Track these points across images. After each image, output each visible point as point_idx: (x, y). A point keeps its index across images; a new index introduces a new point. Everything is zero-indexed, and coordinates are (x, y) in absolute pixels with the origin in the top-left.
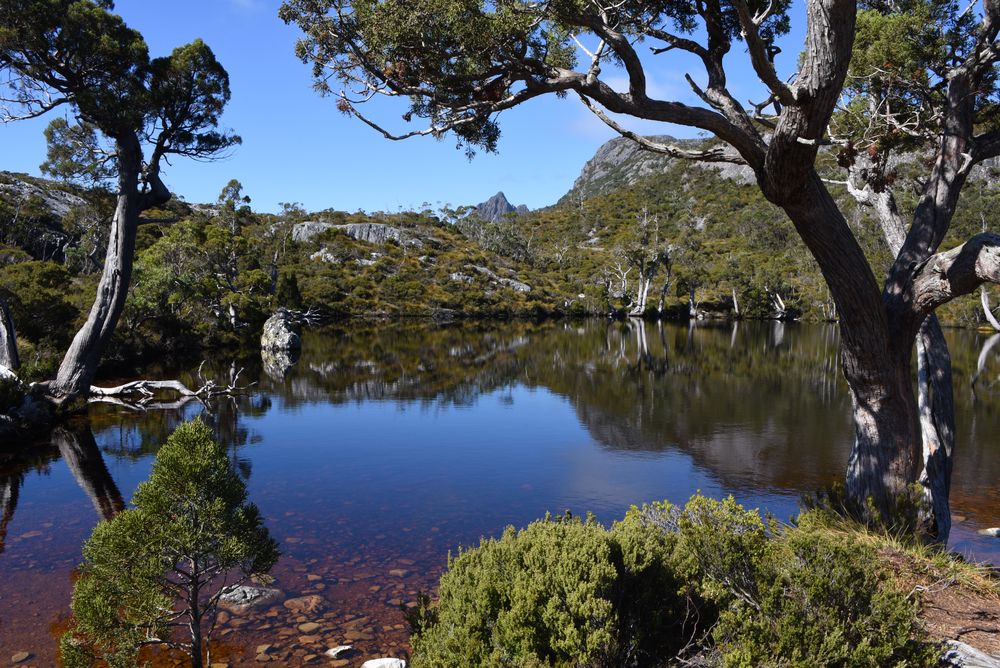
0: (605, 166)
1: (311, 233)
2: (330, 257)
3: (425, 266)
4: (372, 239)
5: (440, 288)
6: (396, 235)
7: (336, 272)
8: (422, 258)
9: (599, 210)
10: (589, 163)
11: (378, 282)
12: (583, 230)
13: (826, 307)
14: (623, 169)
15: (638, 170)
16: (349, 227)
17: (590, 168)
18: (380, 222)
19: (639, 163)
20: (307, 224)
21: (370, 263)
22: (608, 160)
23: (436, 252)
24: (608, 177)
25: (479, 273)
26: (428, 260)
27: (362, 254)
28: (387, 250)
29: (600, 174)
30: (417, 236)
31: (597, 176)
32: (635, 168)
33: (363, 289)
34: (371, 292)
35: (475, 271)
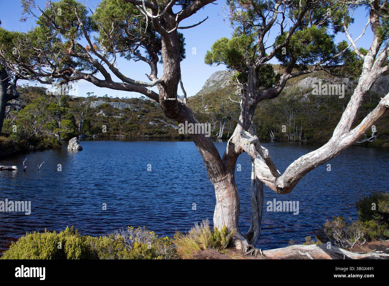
0: (214, 81)
1: (97, 105)
2: (104, 115)
3: (139, 119)
4: (120, 108)
5: (145, 127)
6: (129, 107)
7: (106, 120)
8: (139, 116)
9: (209, 98)
10: (208, 80)
11: (121, 124)
12: (203, 105)
13: (289, 136)
14: (220, 83)
15: (226, 83)
16: (112, 103)
17: (208, 83)
18: (123, 102)
19: (226, 81)
20: (96, 102)
21: (119, 117)
22: (215, 79)
23: (144, 113)
24: (214, 86)
25: (160, 122)
26: (141, 117)
27: (116, 114)
28: (126, 112)
29: (212, 84)
30: (138, 108)
31: (210, 85)
32: (225, 82)
33: (115, 127)
34: (118, 128)
35: (158, 121)
